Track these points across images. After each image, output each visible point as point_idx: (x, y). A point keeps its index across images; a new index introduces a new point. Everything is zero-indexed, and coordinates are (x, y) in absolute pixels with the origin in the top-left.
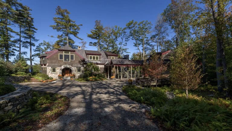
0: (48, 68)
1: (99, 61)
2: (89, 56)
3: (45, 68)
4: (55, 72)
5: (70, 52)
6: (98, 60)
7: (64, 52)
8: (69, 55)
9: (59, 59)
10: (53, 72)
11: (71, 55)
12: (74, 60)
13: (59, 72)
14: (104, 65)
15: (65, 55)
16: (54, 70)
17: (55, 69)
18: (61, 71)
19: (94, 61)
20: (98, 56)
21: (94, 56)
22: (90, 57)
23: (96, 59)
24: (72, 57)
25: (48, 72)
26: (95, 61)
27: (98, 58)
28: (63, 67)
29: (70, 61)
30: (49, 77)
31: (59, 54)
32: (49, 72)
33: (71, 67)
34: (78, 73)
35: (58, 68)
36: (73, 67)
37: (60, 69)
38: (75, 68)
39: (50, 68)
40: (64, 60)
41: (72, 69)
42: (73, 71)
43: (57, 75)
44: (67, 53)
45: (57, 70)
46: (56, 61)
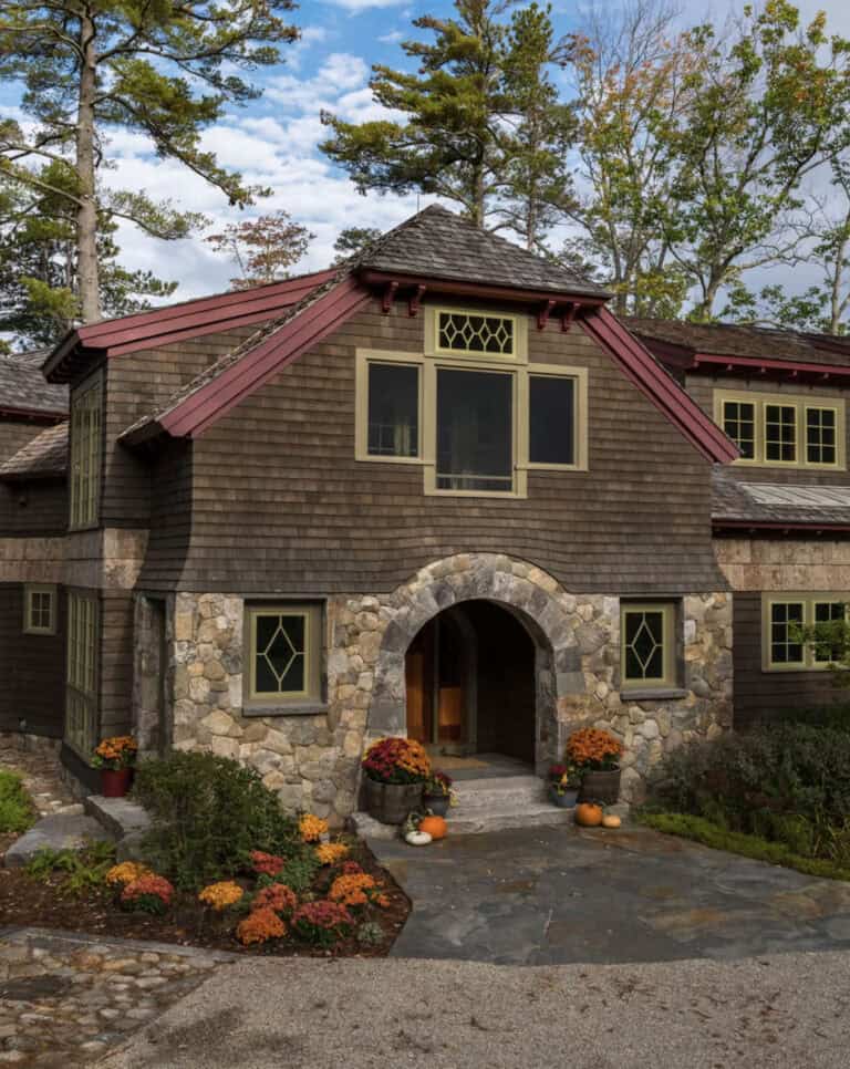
0: (199, 619)
2: (720, 395)
4: (294, 683)
6: (839, 464)
7: (432, 316)
8: (503, 382)
9: (361, 453)
11: (537, 383)
12: (581, 463)
13: (367, 682)
15: (446, 377)
16: (280, 653)
18: (397, 679)
19: (782, 478)
20: (838, 405)
22: (729, 409)
25: (201, 690)
27: (838, 428)
28: (420, 596)
29: (520, 489)
31: (363, 357)
32: (218, 690)
33: (539, 596)
34: (645, 700)
35: (346, 618)
36: (567, 600)
37: (384, 626)
38: (596, 614)
39: (221, 623)
40: (434, 462)
41: (558, 631)
42: (574, 661)
43: (332, 753)
44: (476, 345)
45: (343, 645)
46: (313, 488)
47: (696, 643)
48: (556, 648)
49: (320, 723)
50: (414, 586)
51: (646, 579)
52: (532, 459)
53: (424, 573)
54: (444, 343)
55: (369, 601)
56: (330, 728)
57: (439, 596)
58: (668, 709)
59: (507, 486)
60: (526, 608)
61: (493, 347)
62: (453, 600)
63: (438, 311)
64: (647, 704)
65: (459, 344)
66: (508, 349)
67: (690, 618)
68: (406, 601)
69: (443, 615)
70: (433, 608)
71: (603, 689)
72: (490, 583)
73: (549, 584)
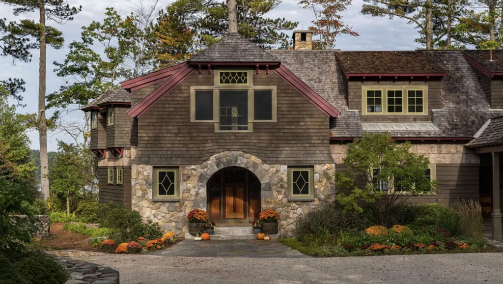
0: (139, 173)
1: (431, 118)
2: (366, 88)
3: (115, 168)
4: (171, 192)
5: (250, 73)
6: (425, 112)
7: (217, 74)
9: (193, 120)
10: (162, 192)
11: (257, 94)
12: (274, 120)
13: (193, 192)
14: (461, 148)
15: (223, 93)
16: (167, 184)
17: (171, 175)
18: (203, 191)
19: (395, 119)
20: (424, 88)
21: (395, 87)
22: (370, 93)
23: (405, 104)
24: (263, 99)
25: (140, 193)
26: (405, 119)
27: (425, 97)
28: (211, 166)
29: (250, 129)
30: (145, 221)
31: (193, 89)
32: (145, 194)
33: (255, 165)
34: (297, 201)
35: (186, 172)
36: (266, 166)
37: (199, 174)
38: (278, 171)
39: (145, 173)
40: (218, 121)
41: (262, 177)
42: (269, 187)
43: (181, 214)
44: (233, 82)
45: (184, 181)
46: (176, 131)
47: (319, 182)
48: (262, 183)
49: (177, 204)
50: (209, 162)
51: (299, 159)
52: (255, 119)
53: (212, 158)
54: (221, 82)
55: (193, 167)
56: (181, 206)
57: (217, 165)
58: (307, 205)
59: (246, 128)
60: (250, 169)
61: (240, 82)
62: (222, 166)
63: (219, 72)
64: (299, 203)
65: (227, 82)
66: (246, 82)
67: (316, 173)
68: (206, 167)
69: (219, 171)
70: (216, 169)
71: (280, 197)
72: (236, 161)
73: (259, 161)
